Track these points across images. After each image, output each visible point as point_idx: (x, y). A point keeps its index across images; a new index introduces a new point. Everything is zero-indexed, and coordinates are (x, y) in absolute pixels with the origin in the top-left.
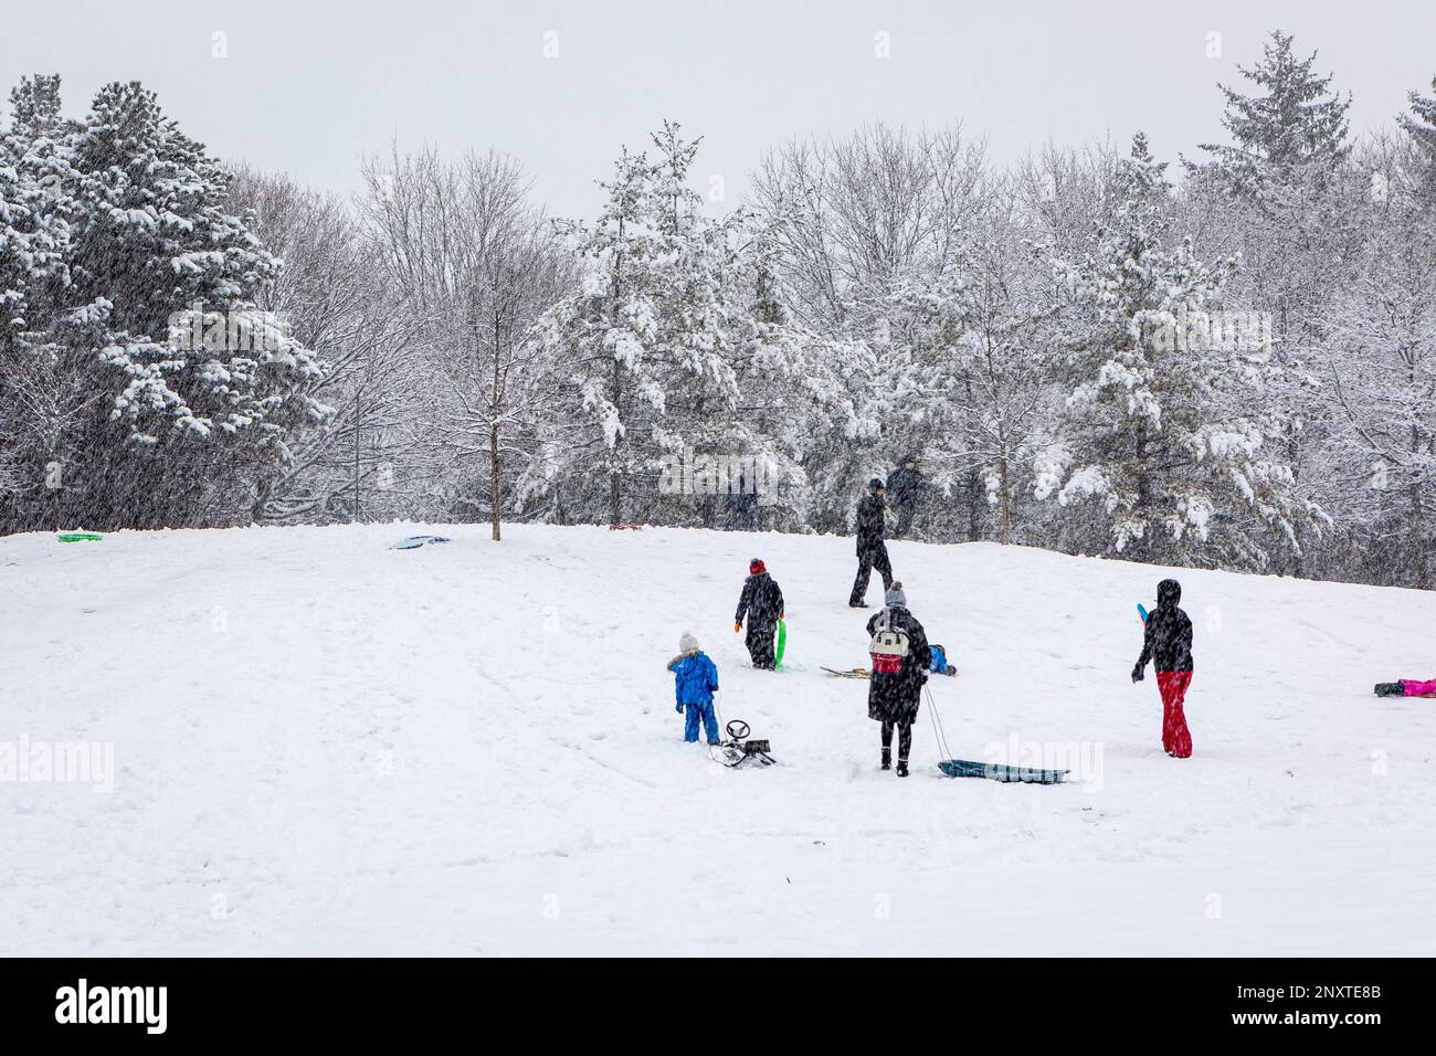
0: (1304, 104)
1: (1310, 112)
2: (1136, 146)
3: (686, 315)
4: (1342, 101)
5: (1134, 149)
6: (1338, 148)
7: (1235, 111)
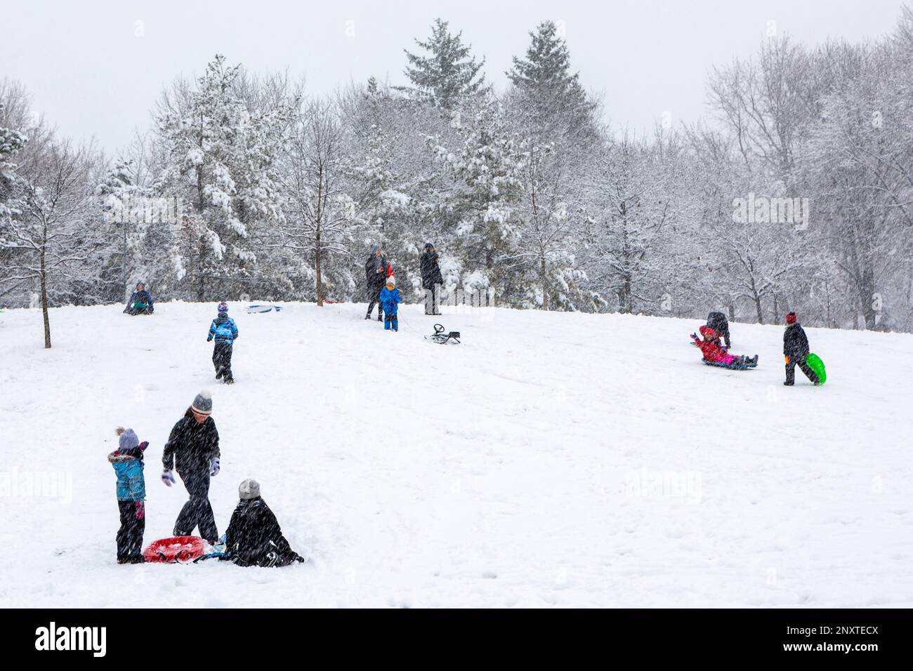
0: (455, 63)
1: (458, 67)
2: (370, 85)
3: (247, 177)
4: (477, 62)
5: (370, 87)
6: (478, 90)
7: (413, 66)
